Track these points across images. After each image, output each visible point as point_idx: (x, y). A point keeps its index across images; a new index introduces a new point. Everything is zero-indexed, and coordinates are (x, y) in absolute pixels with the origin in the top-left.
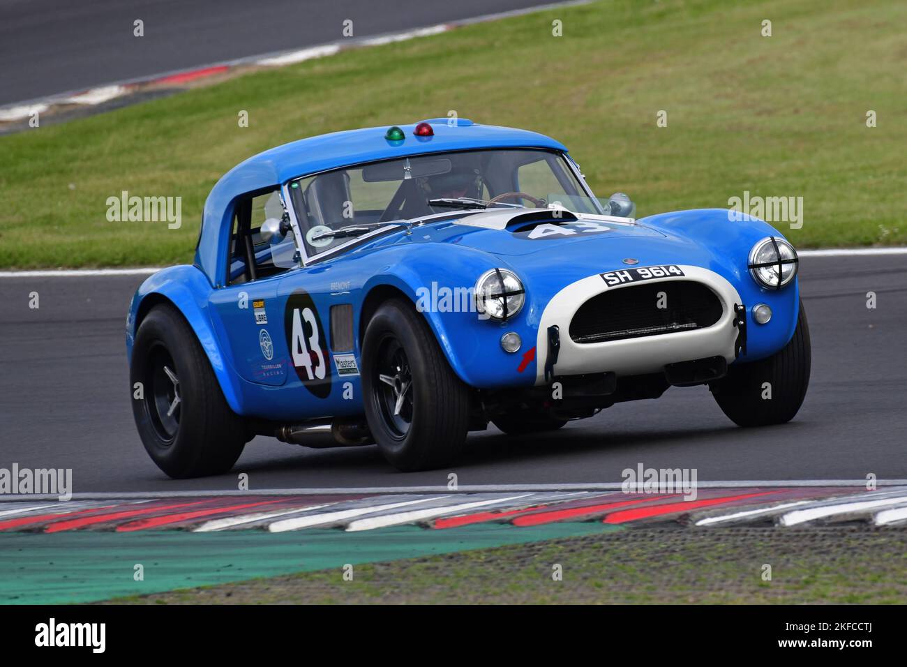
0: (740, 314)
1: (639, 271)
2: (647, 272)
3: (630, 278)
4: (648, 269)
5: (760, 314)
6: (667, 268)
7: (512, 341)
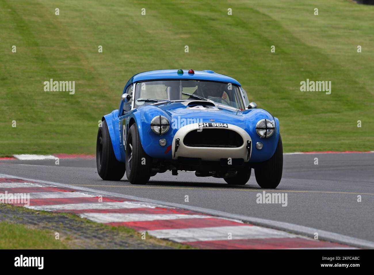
0: (249, 144)
1: (212, 124)
2: (215, 124)
3: (208, 126)
4: (216, 123)
5: (258, 145)
6: (223, 124)
7: (163, 142)
